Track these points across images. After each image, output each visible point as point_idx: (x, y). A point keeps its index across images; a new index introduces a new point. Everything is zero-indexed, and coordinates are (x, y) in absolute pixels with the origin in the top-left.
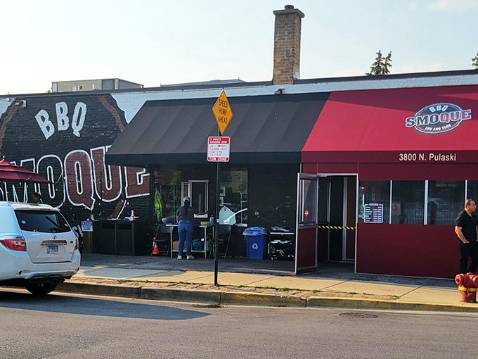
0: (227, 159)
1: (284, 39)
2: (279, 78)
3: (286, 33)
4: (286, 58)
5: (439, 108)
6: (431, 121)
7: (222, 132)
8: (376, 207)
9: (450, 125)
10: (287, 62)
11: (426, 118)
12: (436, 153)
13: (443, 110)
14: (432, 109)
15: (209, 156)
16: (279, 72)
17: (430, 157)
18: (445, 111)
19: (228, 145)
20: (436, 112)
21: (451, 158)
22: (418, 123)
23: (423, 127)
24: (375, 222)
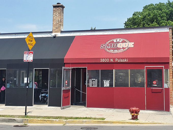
0: (32, 60)
1: (57, 15)
2: (55, 30)
3: (58, 13)
4: (57, 23)
5: (118, 40)
6: (114, 46)
7: (30, 49)
8: (94, 80)
9: (122, 49)
10: (58, 24)
11: (111, 45)
12: (119, 59)
13: (120, 42)
14: (115, 41)
15: (24, 59)
16: (55, 28)
17: (116, 60)
18: (121, 42)
19: (32, 55)
20: (117, 42)
21: (126, 60)
22: (107, 47)
23: (109, 49)
24: (94, 86)
